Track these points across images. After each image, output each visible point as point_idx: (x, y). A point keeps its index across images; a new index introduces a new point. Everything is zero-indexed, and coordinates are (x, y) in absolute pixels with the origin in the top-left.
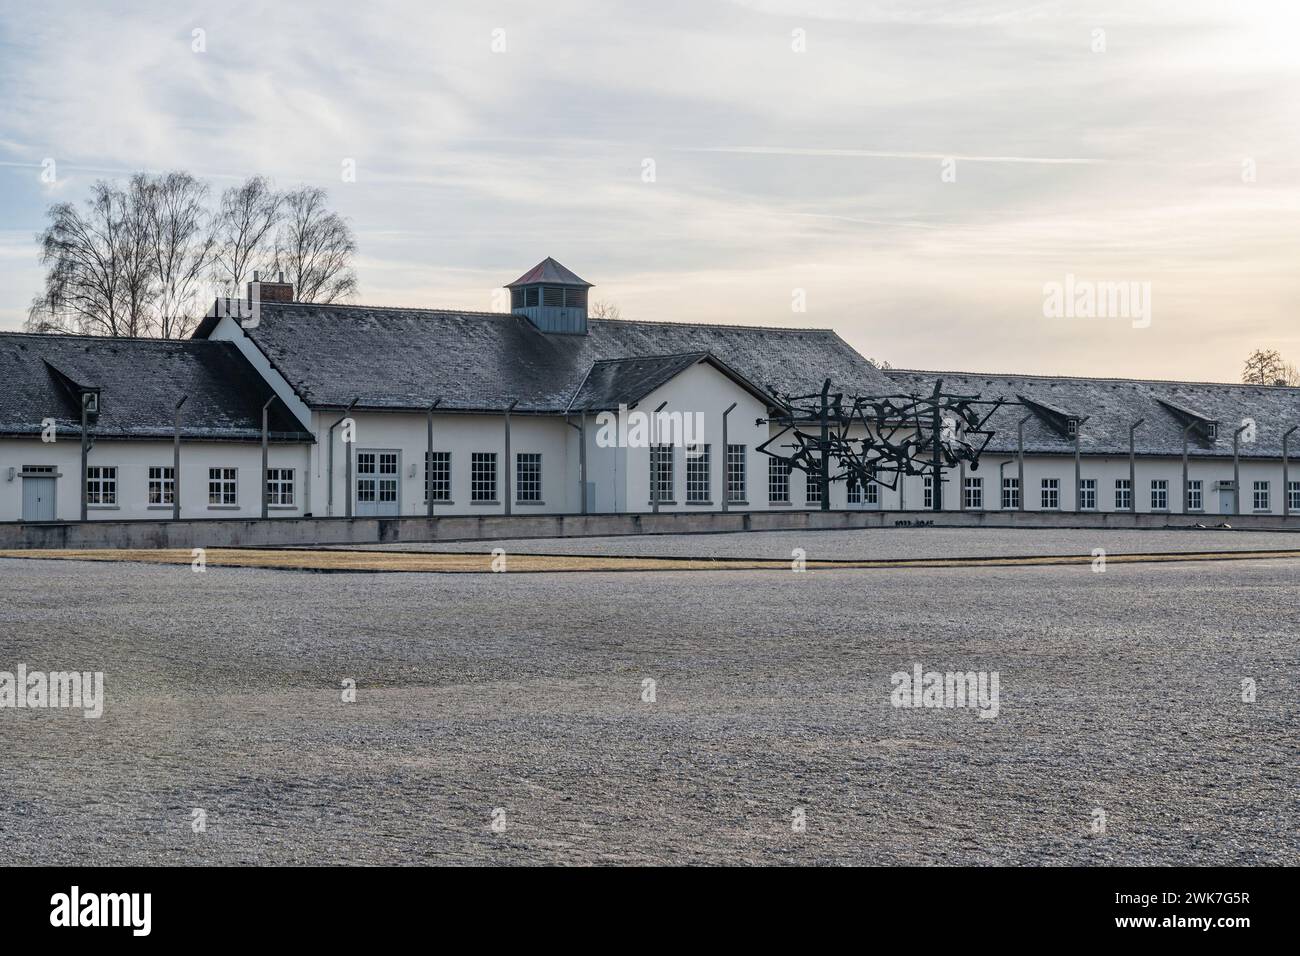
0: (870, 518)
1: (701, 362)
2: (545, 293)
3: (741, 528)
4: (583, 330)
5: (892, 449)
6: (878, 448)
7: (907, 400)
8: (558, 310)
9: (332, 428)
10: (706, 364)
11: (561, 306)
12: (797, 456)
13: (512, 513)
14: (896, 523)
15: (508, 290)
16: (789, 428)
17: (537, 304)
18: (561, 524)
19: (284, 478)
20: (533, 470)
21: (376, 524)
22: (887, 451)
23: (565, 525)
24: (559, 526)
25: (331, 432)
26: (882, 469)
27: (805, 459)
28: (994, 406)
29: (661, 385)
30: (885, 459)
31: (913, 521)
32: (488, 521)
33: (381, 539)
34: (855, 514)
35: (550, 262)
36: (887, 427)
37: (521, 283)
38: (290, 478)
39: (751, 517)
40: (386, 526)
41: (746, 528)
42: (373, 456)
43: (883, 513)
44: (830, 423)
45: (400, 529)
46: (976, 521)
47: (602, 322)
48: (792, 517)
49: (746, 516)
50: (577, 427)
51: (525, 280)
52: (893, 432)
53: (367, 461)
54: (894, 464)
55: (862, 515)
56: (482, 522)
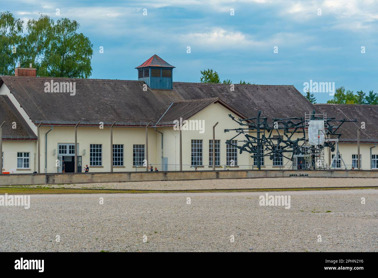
0: (278, 173)
1: (215, 103)
2: (152, 71)
3: (215, 177)
4: (170, 87)
5: (291, 143)
6: (285, 142)
7: (299, 120)
8: (158, 79)
9: (46, 134)
10: (218, 104)
11: (160, 76)
12: (245, 146)
13: (113, 171)
14: (290, 175)
15: (137, 70)
16: (241, 133)
17: (148, 76)
18: (130, 176)
19: (25, 156)
20: (141, 152)
21: (45, 176)
22: (289, 143)
23: (131, 177)
24: (129, 177)
25: (46, 136)
26: (286, 151)
27: (249, 147)
28: (341, 123)
29: (195, 113)
30: (289, 147)
31: (298, 174)
32: (96, 175)
33: (47, 183)
34: (270, 172)
35: (155, 57)
36: (290, 132)
37: (142, 66)
38: (28, 156)
39: (219, 173)
40: (49, 177)
41: (218, 178)
42: (66, 146)
43: (284, 171)
44: (261, 130)
45: (56, 179)
46: (329, 174)
47: (180, 84)
48: (239, 173)
49: (218, 172)
50: (160, 132)
51: (144, 65)
52: (292, 134)
53: (63, 148)
54: (292, 149)
55: (273, 172)
56: (93, 176)
